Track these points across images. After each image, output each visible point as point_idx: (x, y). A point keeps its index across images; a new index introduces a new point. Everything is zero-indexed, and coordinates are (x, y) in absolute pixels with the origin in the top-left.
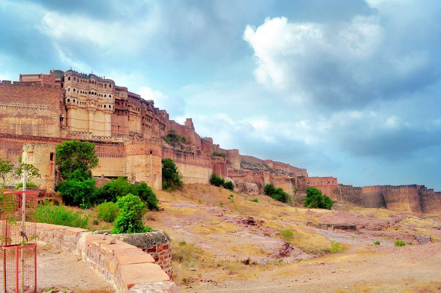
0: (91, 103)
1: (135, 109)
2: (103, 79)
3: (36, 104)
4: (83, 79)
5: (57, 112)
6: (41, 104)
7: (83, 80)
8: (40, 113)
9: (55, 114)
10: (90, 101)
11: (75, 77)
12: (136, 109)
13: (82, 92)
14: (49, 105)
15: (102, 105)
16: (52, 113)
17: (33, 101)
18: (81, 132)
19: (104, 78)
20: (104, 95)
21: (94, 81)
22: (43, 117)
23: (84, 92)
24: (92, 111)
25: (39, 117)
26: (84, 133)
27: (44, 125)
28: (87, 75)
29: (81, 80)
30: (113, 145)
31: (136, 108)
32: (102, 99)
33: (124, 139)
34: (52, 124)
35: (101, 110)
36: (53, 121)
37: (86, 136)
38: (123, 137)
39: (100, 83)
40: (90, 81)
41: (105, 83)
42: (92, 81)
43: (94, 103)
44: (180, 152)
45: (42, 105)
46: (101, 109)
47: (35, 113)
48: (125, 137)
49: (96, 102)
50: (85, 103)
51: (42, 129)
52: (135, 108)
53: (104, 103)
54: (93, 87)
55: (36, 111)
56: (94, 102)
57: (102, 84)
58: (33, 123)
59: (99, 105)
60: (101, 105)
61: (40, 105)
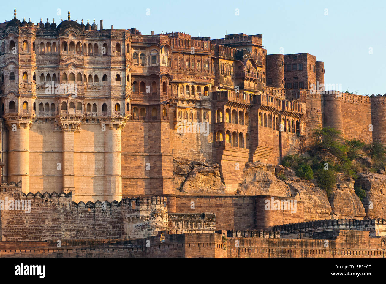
0: (68, 105)
1: (196, 89)
2: (99, 29)
4: (46, 39)
7: (45, 42)
10: (66, 101)
11: (25, 39)
12: (199, 88)
13: (45, 76)
15: (97, 103)
18: (47, 195)
19: (101, 27)
20: (100, 77)
21: (76, 42)
23: (48, 75)
24: (70, 125)
26: (54, 195)
28: (56, 25)
29: (42, 43)
30: (119, 246)
31: (196, 86)
32: (95, 88)
33: (153, 206)
35: (94, 119)
37: (58, 204)
38: (150, 202)
39: (90, 42)
40: (65, 44)
41: (104, 42)
42: (68, 43)
43: (76, 105)
44: (291, 245)
46: (94, 116)
48: (154, 202)
49: (80, 101)
50: (53, 104)
52: (193, 87)
53: (103, 98)
54: (72, 61)
56: (76, 102)
57: (96, 44)
59: (89, 105)
60: (95, 105)
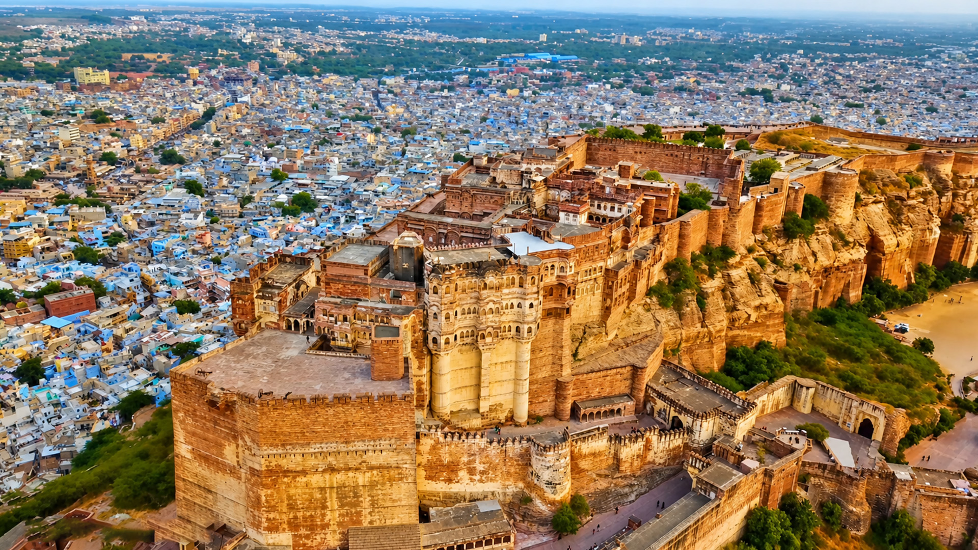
3: (364, 441)
5: (408, 454)
6: (375, 441)
8: (374, 459)
9: (406, 457)
14: (393, 441)
16: (400, 457)
17: (358, 437)
22: (380, 468)
25: (371, 468)
27: (383, 484)
34: (401, 479)
36: (400, 474)
45: (378, 443)
47: (364, 462)
51: (380, 492)
55: (365, 457)
58: (361, 482)
61: (372, 443)
